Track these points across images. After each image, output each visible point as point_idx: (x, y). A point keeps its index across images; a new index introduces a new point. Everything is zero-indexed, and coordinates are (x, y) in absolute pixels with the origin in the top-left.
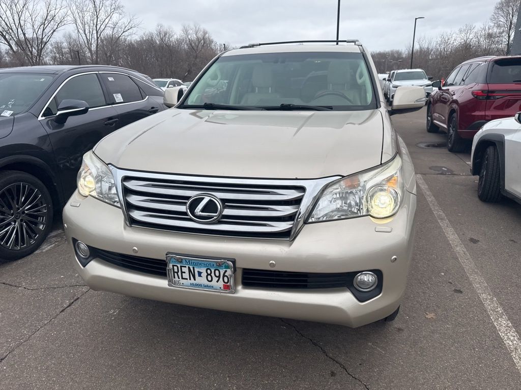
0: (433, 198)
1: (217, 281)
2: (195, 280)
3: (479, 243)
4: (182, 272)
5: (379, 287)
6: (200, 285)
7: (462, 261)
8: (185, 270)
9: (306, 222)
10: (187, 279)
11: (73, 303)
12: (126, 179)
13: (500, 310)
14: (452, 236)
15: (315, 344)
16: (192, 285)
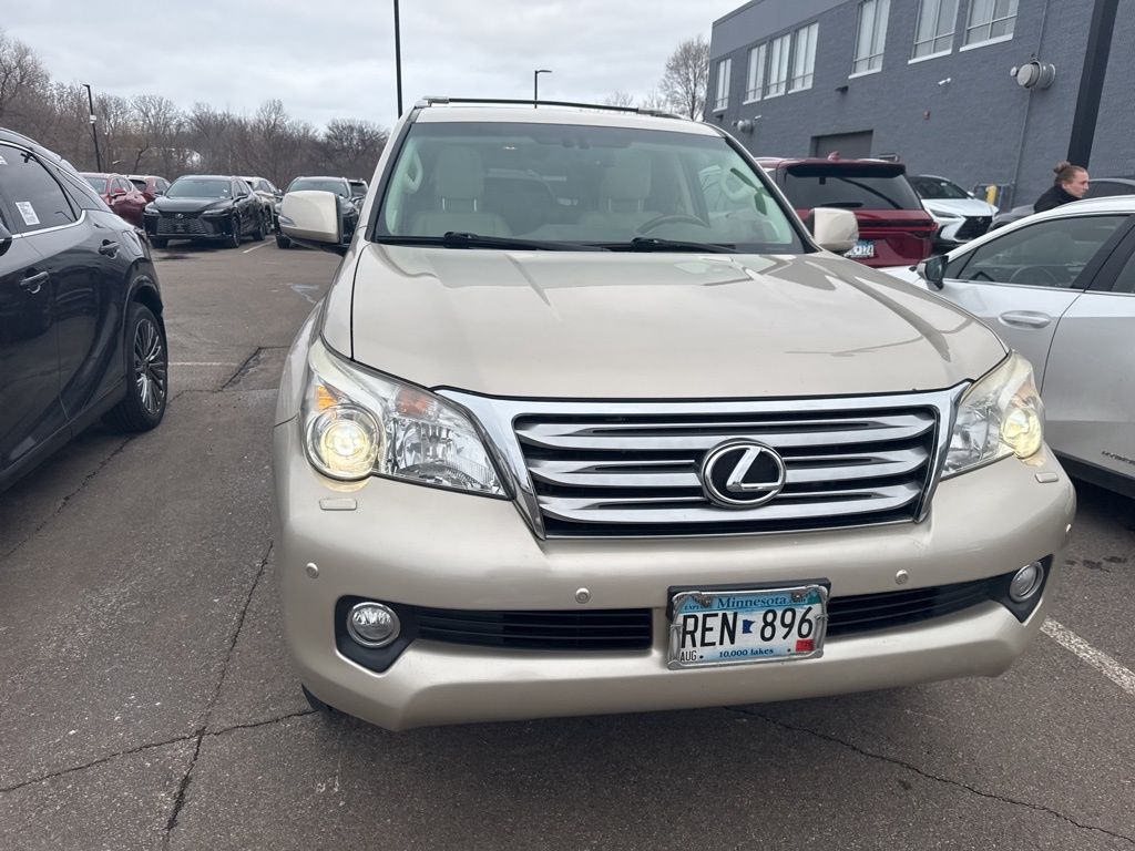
1: (785, 637)
2: (732, 642)
4: (705, 629)
6: (743, 653)
8: (715, 623)
10: (714, 644)
16: (724, 655)
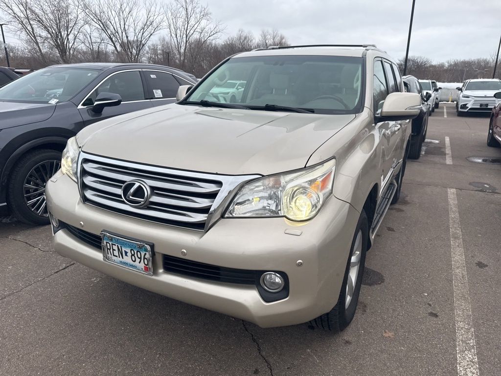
0: (457, 214)
1: (140, 262)
2: (123, 258)
3: (486, 268)
4: (113, 250)
5: (284, 291)
7: (456, 284)
8: (115, 248)
9: (222, 217)
10: (117, 256)
11: (68, 267)
12: (86, 161)
13: (472, 342)
14: (458, 256)
15: (254, 340)
16: (121, 262)
